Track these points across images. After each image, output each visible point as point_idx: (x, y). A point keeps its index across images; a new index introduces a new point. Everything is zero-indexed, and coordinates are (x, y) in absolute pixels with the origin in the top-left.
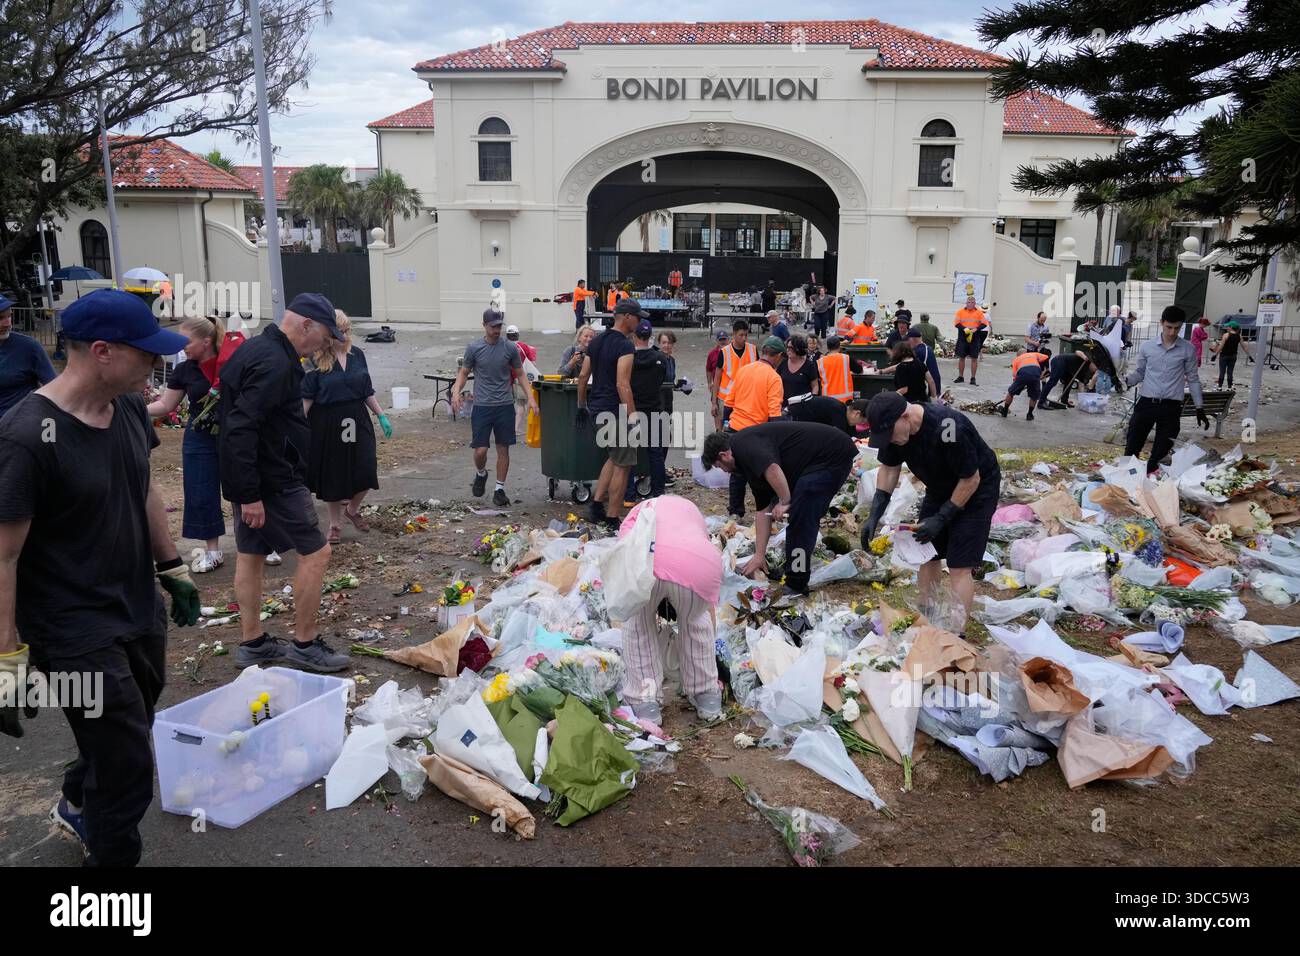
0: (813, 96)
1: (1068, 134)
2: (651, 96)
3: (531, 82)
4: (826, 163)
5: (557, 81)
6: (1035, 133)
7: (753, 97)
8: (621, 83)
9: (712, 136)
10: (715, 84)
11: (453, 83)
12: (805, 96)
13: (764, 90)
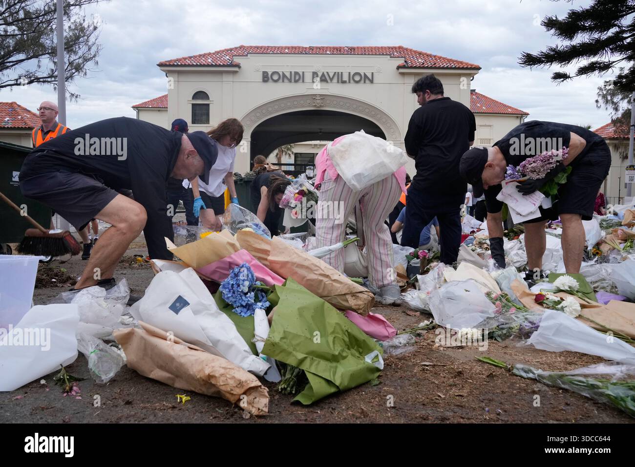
0: (372, 81)
1: (495, 113)
2: (286, 80)
3: (221, 73)
4: (379, 116)
5: (236, 72)
6: (479, 113)
7: (340, 82)
8: (270, 74)
9: (318, 101)
10: (320, 74)
11: (179, 72)
12: (367, 81)
13: (346, 78)
